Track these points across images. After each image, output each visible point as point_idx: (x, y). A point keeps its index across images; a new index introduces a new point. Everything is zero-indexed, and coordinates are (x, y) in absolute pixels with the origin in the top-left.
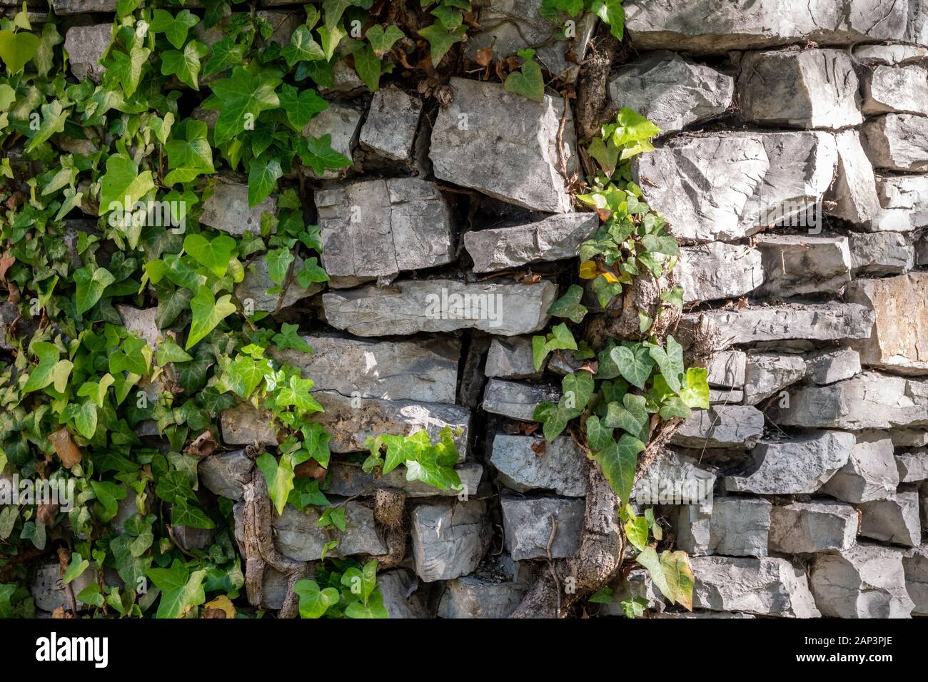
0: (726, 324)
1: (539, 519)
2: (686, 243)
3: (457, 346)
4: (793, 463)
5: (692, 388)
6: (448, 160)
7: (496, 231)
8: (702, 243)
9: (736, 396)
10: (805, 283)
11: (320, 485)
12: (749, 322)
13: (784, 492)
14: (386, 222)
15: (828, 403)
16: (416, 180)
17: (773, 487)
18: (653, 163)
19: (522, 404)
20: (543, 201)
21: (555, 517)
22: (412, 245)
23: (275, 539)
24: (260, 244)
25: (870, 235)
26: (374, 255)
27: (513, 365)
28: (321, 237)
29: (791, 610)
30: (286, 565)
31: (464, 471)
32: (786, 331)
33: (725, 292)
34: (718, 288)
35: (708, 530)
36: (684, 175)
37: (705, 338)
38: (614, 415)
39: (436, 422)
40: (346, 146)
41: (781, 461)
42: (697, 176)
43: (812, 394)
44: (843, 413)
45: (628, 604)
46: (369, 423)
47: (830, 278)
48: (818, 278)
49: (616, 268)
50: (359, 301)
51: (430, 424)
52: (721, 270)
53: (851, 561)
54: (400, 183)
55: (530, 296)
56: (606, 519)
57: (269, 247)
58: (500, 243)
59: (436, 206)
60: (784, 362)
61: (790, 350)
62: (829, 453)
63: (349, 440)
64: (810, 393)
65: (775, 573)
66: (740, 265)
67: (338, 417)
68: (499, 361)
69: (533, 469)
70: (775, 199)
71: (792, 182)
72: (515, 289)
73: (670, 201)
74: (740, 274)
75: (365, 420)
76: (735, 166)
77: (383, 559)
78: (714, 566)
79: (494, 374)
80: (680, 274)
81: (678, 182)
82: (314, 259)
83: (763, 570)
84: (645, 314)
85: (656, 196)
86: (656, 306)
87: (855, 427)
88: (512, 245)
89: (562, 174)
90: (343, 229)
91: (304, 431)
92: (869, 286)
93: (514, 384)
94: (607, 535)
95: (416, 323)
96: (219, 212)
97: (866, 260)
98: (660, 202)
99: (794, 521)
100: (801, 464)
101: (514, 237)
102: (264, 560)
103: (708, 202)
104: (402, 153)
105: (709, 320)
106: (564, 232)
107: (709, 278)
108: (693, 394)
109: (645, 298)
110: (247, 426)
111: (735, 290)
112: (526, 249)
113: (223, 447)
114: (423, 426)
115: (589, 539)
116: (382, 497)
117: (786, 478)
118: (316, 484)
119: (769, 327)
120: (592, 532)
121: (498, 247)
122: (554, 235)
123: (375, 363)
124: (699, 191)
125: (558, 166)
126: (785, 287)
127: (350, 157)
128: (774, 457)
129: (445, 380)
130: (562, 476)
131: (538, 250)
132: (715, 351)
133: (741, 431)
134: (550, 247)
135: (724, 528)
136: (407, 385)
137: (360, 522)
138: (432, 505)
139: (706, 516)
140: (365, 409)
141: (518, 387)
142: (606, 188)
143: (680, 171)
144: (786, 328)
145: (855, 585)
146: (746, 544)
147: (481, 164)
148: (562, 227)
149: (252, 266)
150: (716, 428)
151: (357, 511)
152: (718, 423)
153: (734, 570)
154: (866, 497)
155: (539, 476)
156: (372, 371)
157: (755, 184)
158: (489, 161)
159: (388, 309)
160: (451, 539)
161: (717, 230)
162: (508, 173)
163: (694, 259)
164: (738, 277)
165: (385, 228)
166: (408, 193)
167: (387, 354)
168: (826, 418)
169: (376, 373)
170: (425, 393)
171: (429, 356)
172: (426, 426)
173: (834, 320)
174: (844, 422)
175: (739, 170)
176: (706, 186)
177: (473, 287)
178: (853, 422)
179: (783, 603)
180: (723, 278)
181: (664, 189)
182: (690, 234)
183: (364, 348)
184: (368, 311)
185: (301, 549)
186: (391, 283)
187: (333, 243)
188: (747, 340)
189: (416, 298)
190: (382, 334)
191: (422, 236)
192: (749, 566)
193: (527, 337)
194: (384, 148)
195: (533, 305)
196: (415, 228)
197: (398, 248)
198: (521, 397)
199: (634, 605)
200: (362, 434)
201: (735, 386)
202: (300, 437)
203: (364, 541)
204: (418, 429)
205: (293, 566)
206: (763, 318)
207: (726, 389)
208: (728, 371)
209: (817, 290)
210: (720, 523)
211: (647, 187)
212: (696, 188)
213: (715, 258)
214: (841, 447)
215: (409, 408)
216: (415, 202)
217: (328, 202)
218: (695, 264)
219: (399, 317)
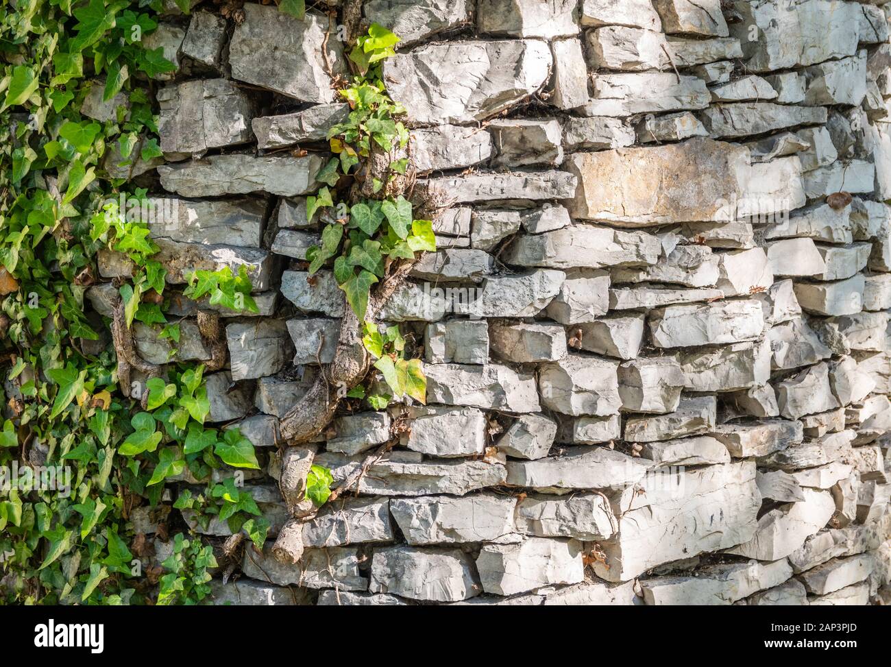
0: (454, 187)
1: (311, 334)
2: (422, 126)
3: (263, 204)
4: (509, 293)
5: (420, 235)
6: (242, 65)
7: (270, 118)
8: (433, 125)
9: (465, 242)
10: (527, 156)
11: (161, 308)
12: (473, 186)
13: (500, 316)
14: (199, 112)
15: (537, 248)
16: (222, 80)
17: (492, 311)
18: (396, 65)
19: (299, 248)
20: (308, 94)
21: (322, 332)
22: (216, 129)
23: (136, 348)
24: (116, 129)
25: (584, 119)
26: (190, 137)
27: (294, 218)
28: (159, 123)
29: (507, 405)
30: (144, 367)
31: (260, 298)
32: (503, 193)
33: (454, 163)
34: (448, 160)
35: (443, 344)
36: (420, 74)
37: (431, 198)
38: (357, 255)
39: (240, 261)
40: (174, 56)
41: (498, 292)
42: (430, 75)
43: (527, 241)
44: (548, 255)
45: (374, 399)
46: (191, 262)
47: (544, 152)
48: (536, 153)
49: (354, 145)
50: (183, 170)
51: (233, 263)
52: (451, 146)
53: (566, 370)
54: (212, 83)
55: (300, 166)
56: (352, 334)
57: (123, 131)
58: (273, 126)
59: (234, 100)
60: (502, 216)
61: (513, 207)
62: (540, 286)
63: (178, 274)
64: (526, 240)
65: (495, 377)
66: (468, 143)
67: (171, 257)
68: (286, 216)
69: (308, 297)
70: (494, 91)
71: (505, 78)
72: (289, 161)
73: (408, 93)
74: (468, 149)
75: (188, 259)
76: (460, 66)
77: (209, 363)
78: (449, 371)
79: (284, 225)
80: (416, 149)
81: (415, 80)
82: (155, 140)
83: (485, 375)
84: (377, 179)
85: (397, 90)
86: (388, 173)
87: (564, 266)
88: (283, 128)
89: (329, 75)
90: (173, 117)
91: (147, 267)
92: (579, 159)
93: (294, 232)
94: (352, 346)
95: (222, 187)
96: (94, 106)
97: (580, 138)
98: (400, 95)
99: (518, 337)
100: (516, 294)
101: (284, 122)
102: (129, 363)
103: (438, 95)
104: (209, 59)
105: (435, 185)
106: (323, 118)
107: (441, 152)
108: (421, 240)
109: (379, 167)
110: (114, 264)
111: (462, 161)
112: (294, 131)
113: (99, 279)
114: (228, 264)
115: (340, 349)
116: (201, 316)
117: (502, 304)
118: (158, 308)
119: (488, 189)
120: (342, 344)
121: (272, 130)
122: (316, 120)
123: (196, 217)
124: (431, 86)
125: (326, 68)
126: (512, 159)
127: (177, 64)
128: (493, 288)
129: (251, 231)
130: (328, 302)
131: (304, 132)
132: (440, 208)
133: (465, 268)
134: (313, 129)
135: (455, 342)
136: (222, 233)
137: (191, 336)
138: (240, 323)
139: (441, 333)
140: (188, 251)
141: (297, 235)
142: (361, 84)
143: (418, 71)
144: (502, 190)
145: (569, 388)
146: (472, 355)
147: (264, 67)
148: (320, 114)
149: (112, 145)
150: (446, 266)
151: (188, 327)
152: (447, 262)
153: (464, 374)
154: (573, 320)
155: (313, 302)
156: (193, 223)
157: (478, 80)
158: (269, 65)
159: (202, 176)
160: (253, 348)
161: (446, 116)
162: (283, 73)
163: (429, 138)
164: (466, 151)
165: (199, 116)
166: (215, 90)
167: (206, 211)
168: (536, 259)
169: (198, 225)
170: (236, 239)
171: (239, 212)
172: (231, 264)
173: (543, 184)
174: (551, 263)
175: (464, 69)
176: (436, 82)
177: (260, 160)
178: (562, 263)
179: (501, 399)
180: (452, 152)
181: (404, 84)
182: (423, 118)
183: (187, 205)
184: (189, 178)
185: (155, 356)
186: (202, 158)
187: (166, 128)
188: (472, 199)
189: (221, 168)
190: (201, 195)
191: (223, 121)
192: (476, 371)
193: (304, 196)
194: (197, 57)
195: (303, 173)
196: (219, 116)
197: (206, 131)
198: (299, 243)
199: (380, 399)
200: (187, 269)
201: (460, 234)
202: (145, 271)
203: (195, 350)
204: (224, 266)
205: (149, 368)
206: (483, 183)
207: (454, 236)
208: (456, 222)
209: (537, 161)
210: (452, 339)
211: (390, 84)
212: (427, 85)
213: (444, 137)
214: (550, 281)
215: (219, 251)
216: (220, 97)
217: (165, 97)
218: (430, 142)
219: (210, 183)
